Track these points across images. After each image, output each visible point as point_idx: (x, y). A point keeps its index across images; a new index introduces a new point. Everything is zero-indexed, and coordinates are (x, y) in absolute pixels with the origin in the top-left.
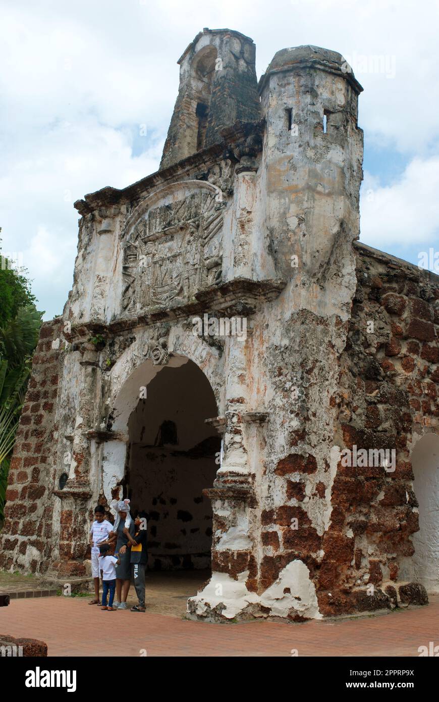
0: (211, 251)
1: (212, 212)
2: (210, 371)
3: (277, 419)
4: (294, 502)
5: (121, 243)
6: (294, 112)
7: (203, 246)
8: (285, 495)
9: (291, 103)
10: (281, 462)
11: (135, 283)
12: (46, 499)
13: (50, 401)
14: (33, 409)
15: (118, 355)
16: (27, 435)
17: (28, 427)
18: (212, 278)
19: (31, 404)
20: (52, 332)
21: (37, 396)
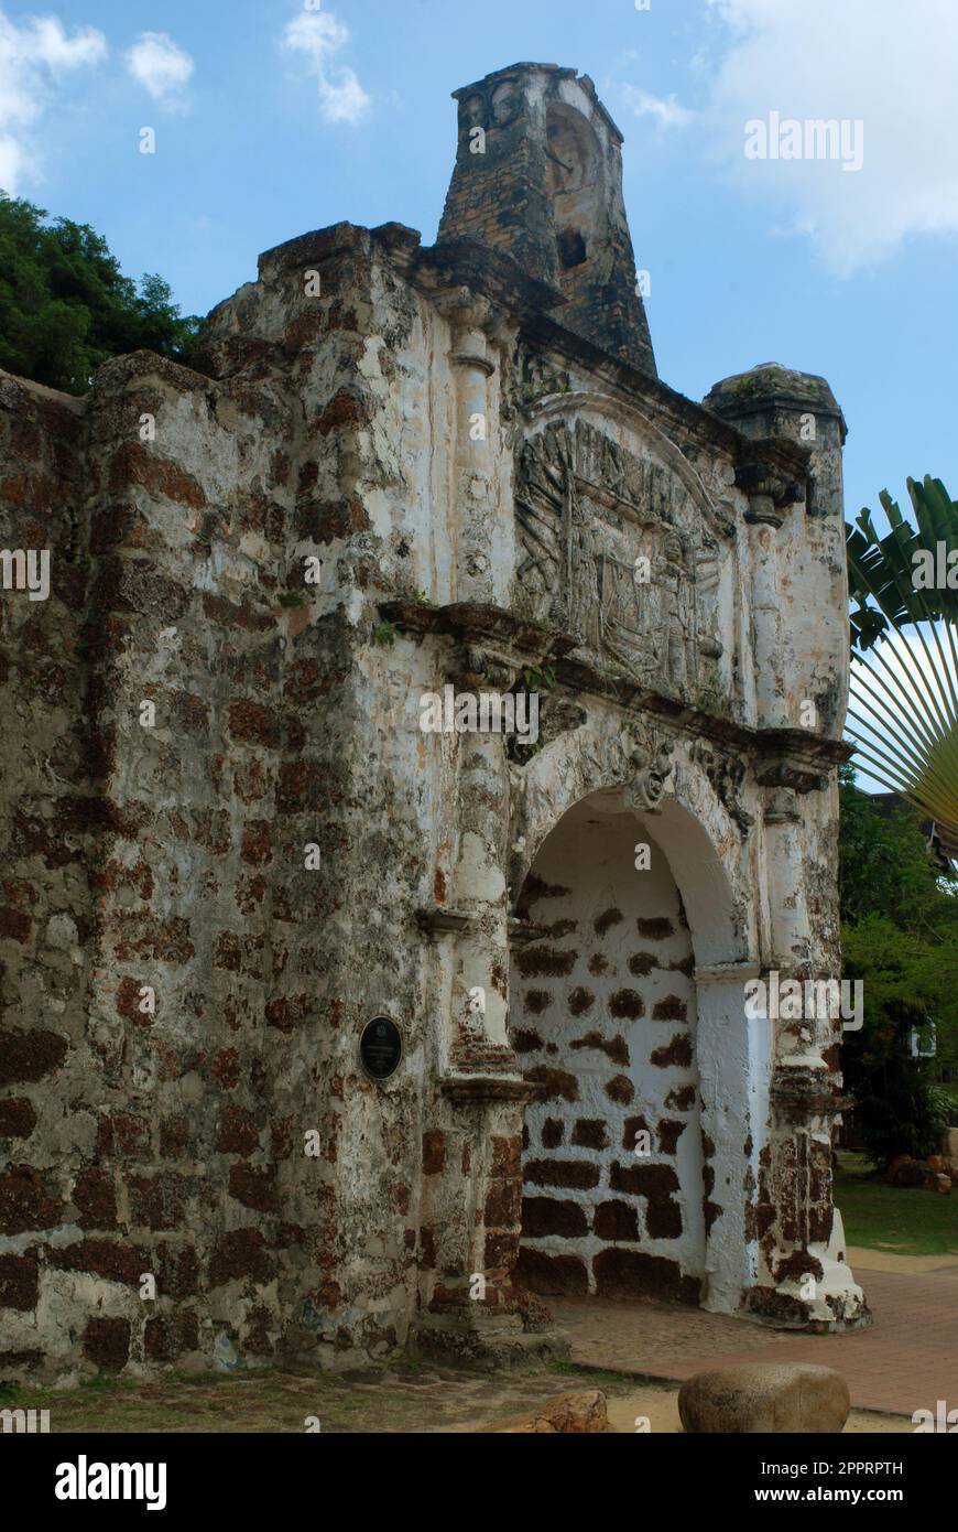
0: (704, 622)
2: (732, 865)
5: (505, 432)
11: (550, 567)
12: (95, 1087)
15: (545, 733)
18: (701, 671)
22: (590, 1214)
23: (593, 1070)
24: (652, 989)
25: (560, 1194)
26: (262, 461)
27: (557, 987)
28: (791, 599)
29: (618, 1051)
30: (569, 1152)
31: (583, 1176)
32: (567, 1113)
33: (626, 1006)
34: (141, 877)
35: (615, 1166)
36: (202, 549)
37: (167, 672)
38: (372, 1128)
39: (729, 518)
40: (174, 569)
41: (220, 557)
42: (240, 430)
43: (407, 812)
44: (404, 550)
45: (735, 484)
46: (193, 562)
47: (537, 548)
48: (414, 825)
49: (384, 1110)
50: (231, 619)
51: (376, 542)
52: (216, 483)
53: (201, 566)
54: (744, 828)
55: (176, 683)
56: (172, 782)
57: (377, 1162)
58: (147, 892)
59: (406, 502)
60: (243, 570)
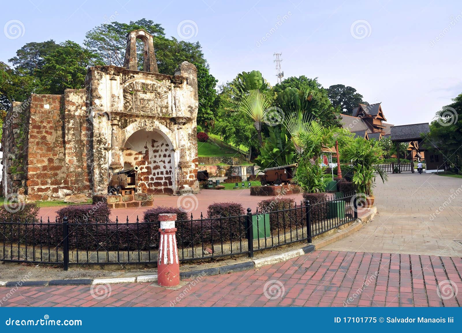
0: (164, 103)
1: (163, 92)
2: (170, 136)
3: (192, 150)
5: (121, 86)
7: (162, 101)
8: (195, 167)
10: (193, 160)
11: (131, 102)
12: (66, 171)
13: (49, 131)
14: (38, 132)
15: (128, 124)
16: (38, 143)
17: (37, 140)
18: (164, 110)
19: (36, 130)
20: (42, 101)
21: (39, 127)
22: (163, 184)
23: (161, 164)
24: (167, 153)
25: (159, 181)
26: (84, 98)
27: (157, 154)
28: (184, 97)
29: (164, 162)
30: (160, 176)
31: (161, 179)
32: (159, 170)
33: (165, 156)
34: (70, 148)
35: (165, 177)
36: (76, 110)
37: (72, 125)
38: (100, 173)
39: (170, 88)
40: (72, 113)
41: (79, 111)
42: (81, 95)
43: (103, 137)
44: (102, 106)
45: (171, 83)
46: (75, 112)
47: (128, 100)
48: (104, 138)
49: (102, 171)
50: (81, 117)
51: (97, 106)
52: (77, 102)
53: (76, 112)
54: (172, 131)
55: (73, 126)
56: (74, 137)
57: (101, 177)
58: (72, 150)
59: (102, 100)
60: (83, 111)
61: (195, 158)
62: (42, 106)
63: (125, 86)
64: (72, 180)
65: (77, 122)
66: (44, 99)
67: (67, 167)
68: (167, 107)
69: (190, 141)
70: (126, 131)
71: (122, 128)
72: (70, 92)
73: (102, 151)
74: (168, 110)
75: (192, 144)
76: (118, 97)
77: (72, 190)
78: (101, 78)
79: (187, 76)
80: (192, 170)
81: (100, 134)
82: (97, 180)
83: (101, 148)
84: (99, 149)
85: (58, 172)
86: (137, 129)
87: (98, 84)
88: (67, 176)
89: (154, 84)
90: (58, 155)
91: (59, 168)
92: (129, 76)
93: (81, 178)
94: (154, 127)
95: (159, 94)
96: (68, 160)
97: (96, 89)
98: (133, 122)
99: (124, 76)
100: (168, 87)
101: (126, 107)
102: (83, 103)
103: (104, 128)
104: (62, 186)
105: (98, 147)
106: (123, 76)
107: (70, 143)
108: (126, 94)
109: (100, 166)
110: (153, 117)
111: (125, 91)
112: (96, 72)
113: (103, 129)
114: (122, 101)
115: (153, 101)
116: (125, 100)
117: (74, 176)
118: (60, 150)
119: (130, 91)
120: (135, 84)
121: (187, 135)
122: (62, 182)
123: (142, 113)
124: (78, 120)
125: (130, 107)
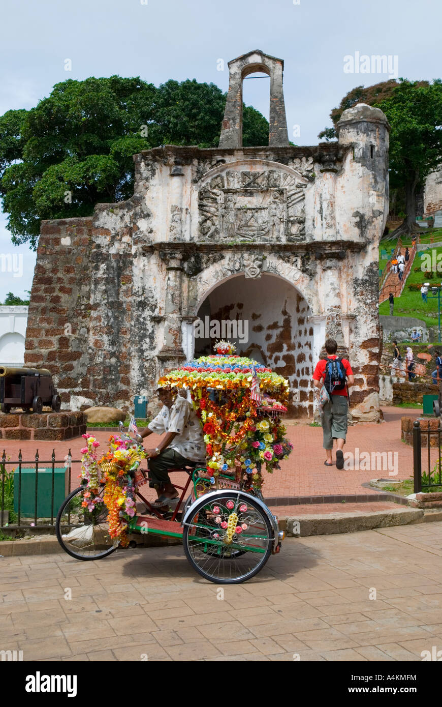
0: (295, 211)
1: (294, 187)
2: (303, 287)
3: (361, 319)
4: (374, 363)
5: (194, 187)
6: (376, 149)
7: (288, 208)
8: (368, 359)
9: (374, 143)
10: (364, 342)
11: (214, 218)
12: (87, 361)
13: (68, 286)
14: (46, 291)
15: (205, 266)
16: (44, 311)
17: (43, 304)
18: (294, 229)
19: (43, 287)
20: (59, 231)
21: (49, 281)
22: (308, 395)
25: (304, 389)
26: (127, 219)
27: (302, 328)
28: (344, 192)
30: (305, 377)
31: (306, 384)
32: (304, 365)
34: (98, 319)
36: (111, 244)
37: (103, 274)
38: (141, 367)
39: (311, 174)
40: (104, 251)
41: (117, 245)
42: (121, 214)
43: (150, 295)
44: (151, 232)
45: (314, 163)
46: (109, 248)
47: (209, 215)
48: (153, 297)
49: (145, 363)
50: (120, 258)
51: (142, 232)
52: (115, 229)
53: (111, 248)
54: (312, 275)
55: (106, 276)
56: (106, 297)
57: (143, 375)
58: (100, 321)
59: (151, 219)
60: (123, 245)
61: (369, 338)
62: (57, 241)
63: (203, 185)
64: (96, 380)
65: (113, 267)
66: (62, 227)
67: (90, 354)
68: (302, 222)
69: (359, 297)
70: (198, 280)
71: (189, 276)
72: (102, 210)
73: (146, 324)
74: (304, 228)
75: (362, 304)
76: (187, 209)
77: (94, 399)
78: (153, 174)
79: (353, 140)
80: (361, 366)
81: (144, 289)
82: (133, 381)
83: (144, 318)
84: (141, 320)
85: (75, 363)
86: (224, 275)
87: (147, 188)
88: (89, 371)
89: (271, 172)
90: (78, 331)
91: (76, 355)
92: (214, 163)
93: (113, 377)
94: (265, 269)
95: (281, 192)
96: (93, 341)
97: (142, 198)
98: (215, 261)
99: (202, 164)
100: (305, 173)
101: (203, 231)
102: (125, 229)
103: (152, 277)
104: (77, 389)
105: (140, 316)
106: (199, 165)
107: (98, 309)
108: (205, 202)
109: (142, 354)
110: (262, 248)
111: (202, 196)
112: (143, 164)
113: (151, 279)
114: (197, 218)
115: (267, 211)
116: (203, 215)
117: (102, 373)
118: (82, 322)
119: (213, 193)
120: (225, 178)
121: (351, 283)
122: (79, 382)
123: (239, 240)
124: (114, 264)
125: (213, 228)
